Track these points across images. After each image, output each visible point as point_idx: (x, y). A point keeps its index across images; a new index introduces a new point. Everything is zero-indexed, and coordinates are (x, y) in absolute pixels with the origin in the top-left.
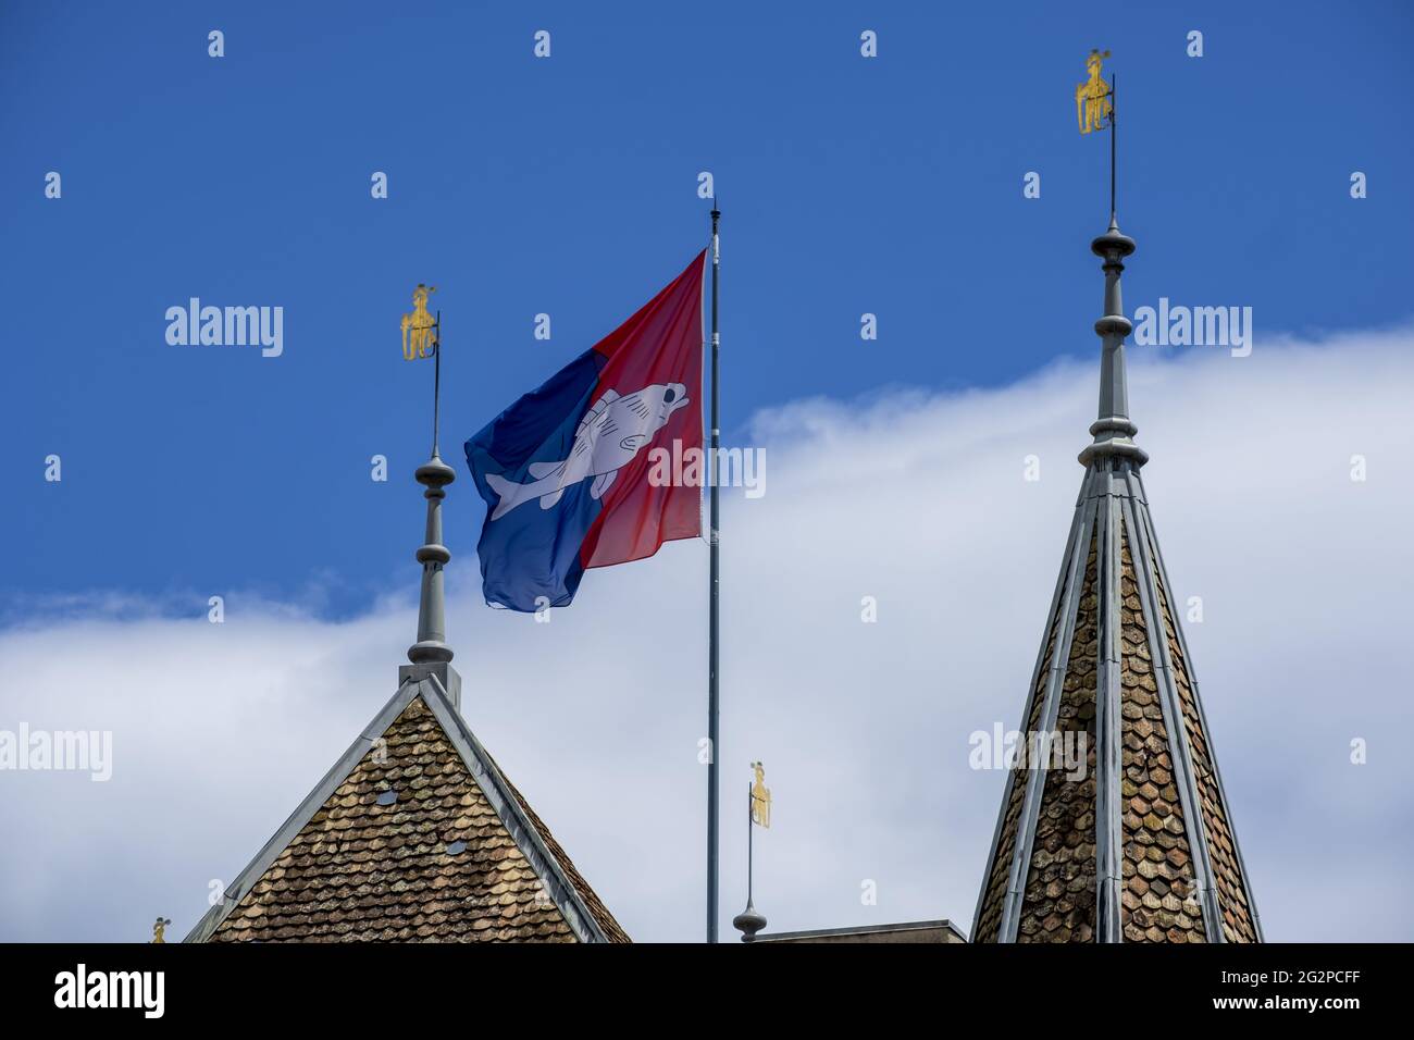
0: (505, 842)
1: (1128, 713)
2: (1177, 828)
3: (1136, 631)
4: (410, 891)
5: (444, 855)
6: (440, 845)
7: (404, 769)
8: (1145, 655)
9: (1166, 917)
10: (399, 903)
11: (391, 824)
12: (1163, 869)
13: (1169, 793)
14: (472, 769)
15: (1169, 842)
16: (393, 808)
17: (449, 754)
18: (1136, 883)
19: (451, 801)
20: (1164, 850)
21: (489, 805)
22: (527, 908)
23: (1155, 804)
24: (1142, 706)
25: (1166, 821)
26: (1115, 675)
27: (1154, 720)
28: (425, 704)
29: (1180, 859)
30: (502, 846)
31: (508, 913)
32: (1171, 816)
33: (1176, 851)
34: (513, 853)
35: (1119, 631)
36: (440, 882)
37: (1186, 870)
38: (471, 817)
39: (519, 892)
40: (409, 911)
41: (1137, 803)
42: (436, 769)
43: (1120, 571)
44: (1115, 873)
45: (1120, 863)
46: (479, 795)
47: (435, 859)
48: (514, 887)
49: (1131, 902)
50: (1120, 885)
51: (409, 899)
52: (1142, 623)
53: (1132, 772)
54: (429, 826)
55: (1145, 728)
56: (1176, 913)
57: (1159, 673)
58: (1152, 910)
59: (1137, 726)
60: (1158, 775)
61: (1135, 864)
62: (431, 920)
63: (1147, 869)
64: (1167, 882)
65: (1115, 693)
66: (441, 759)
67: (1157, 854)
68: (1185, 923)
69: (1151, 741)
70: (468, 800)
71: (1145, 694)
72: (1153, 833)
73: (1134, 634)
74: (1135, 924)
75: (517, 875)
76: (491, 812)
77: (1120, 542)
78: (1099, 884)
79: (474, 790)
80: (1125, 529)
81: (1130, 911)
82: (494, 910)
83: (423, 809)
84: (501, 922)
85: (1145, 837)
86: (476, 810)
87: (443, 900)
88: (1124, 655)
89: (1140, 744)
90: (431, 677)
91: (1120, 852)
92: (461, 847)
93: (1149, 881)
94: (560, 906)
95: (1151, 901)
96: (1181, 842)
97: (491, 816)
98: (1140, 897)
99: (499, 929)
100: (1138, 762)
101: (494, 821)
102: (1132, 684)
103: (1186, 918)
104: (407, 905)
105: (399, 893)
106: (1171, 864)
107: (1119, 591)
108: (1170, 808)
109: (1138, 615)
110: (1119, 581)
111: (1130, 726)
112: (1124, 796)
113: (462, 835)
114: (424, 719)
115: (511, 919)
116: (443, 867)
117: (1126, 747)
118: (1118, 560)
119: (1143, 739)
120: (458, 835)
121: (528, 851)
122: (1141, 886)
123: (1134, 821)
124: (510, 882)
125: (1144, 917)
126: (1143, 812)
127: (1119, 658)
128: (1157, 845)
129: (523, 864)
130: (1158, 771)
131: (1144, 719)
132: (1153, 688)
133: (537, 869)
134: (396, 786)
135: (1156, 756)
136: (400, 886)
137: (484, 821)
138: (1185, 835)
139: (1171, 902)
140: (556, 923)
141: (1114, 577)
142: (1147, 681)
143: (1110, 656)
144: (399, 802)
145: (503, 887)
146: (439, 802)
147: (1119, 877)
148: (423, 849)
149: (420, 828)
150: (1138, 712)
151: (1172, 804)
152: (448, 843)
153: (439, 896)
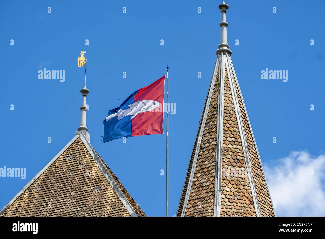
0: (94, 163)
1: (226, 106)
2: (237, 130)
3: (228, 88)
4: (72, 175)
5: (80, 167)
6: (80, 166)
7: (74, 152)
8: (230, 93)
9: (234, 150)
10: (70, 178)
11: (70, 163)
12: (233, 139)
13: (235, 123)
14: (89, 150)
15: (235, 133)
16: (71, 159)
17: (84, 148)
18: (226, 142)
19: (84, 157)
20: (234, 135)
21: (92, 157)
22: (97, 176)
23: (232, 125)
24: (229, 104)
25: (235, 129)
26: (222, 97)
27: (232, 107)
28: (80, 139)
29: (238, 137)
30: (94, 164)
31: (93, 177)
32: (236, 128)
33: (237, 136)
34: (96, 165)
35: (224, 88)
36: (79, 173)
37: (239, 140)
38: (87, 159)
39: (96, 173)
40: (72, 179)
41: (227, 125)
42: (81, 151)
43: (224, 75)
44: (221, 140)
45: (222, 138)
46: (90, 155)
47: (79, 168)
48: (95, 172)
49: (225, 146)
50: (222, 142)
51: (72, 177)
52: (230, 87)
53: (226, 118)
54: (78, 162)
55: (230, 109)
56: (237, 149)
57: (234, 97)
58: (230, 148)
59: (228, 109)
60: (233, 119)
61: (227, 138)
62: (76, 180)
63: (229, 139)
64: (235, 142)
65: (222, 101)
66: (82, 149)
67: (232, 136)
68: (239, 151)
69: (232, 112)
70: (87, 156)
71: (230, 102)
72: (231, 131)
73: (227, 89)
74: (226, 151)
75: (96, 169)
76: (92, 158)
77: (224, 69)
78: (217, 142)
79: (89, 154)
80: (226, 67)
81: (225, 148)
82: (90, 177)
83: (77, 159)
84: (91, 179)
85: (229, 132)
86: (89, 158)
87: (79, 176)
88: (225, 93)
89: (228, 112)
90: (82, 134)
91: (222, 135)
92: (85, 165)
93: (230, 142)
94: (105, 175)
95: (230, 146)
96: (238, 133)
97: (92, 159)
98: (227, 145)
99: (91, 181)
100: (228, 116)
101: (92, 160)
102: (227, 99)
103: (239, 150)
104: (71, 178)
105: (70, 176)
106: (236, 138)
107: (224, 80)
108: (235, 126)
109: (229, 85)
110: (224, 78)
111: (226, 108)
112: (224, 123)
113: (85, 163)
114: (80, 141)
115: (94, 178)
116: (80, 170)
117: (225, 113)
118: (224, 73)
119: (229, 111)
120: (84, 163)
121: (99, 165)
122: (228, 143)
123: (226, 129)
124: (94, 171)
125: (228, 150)
126: (229, 127)
127: (223, 94)
128: (232, 134)
129: (98, 167)
130: (233, 118)
131: (229, 107)
132: (232, 100)
133: (100, 168)
134: (72, 155)
135: (232, 115)
136: (70, 174)
137: (90, 160)
138: (239, 132)
139: (235, 146)
140: (103, 178)
141: (223, 77)
142: (230, 99)
143: (221, 93)
144: (72, 158)
145: (93, 172)
146: (81, 157)
147: (222, 140)
148: (76, 167)
149: (76, 163)
150: (228, 105)
151: (236, 125)
152: (82, 165)
153: (78, 176)
